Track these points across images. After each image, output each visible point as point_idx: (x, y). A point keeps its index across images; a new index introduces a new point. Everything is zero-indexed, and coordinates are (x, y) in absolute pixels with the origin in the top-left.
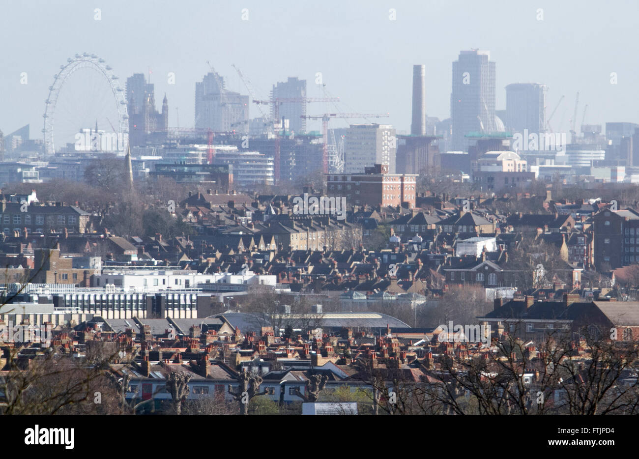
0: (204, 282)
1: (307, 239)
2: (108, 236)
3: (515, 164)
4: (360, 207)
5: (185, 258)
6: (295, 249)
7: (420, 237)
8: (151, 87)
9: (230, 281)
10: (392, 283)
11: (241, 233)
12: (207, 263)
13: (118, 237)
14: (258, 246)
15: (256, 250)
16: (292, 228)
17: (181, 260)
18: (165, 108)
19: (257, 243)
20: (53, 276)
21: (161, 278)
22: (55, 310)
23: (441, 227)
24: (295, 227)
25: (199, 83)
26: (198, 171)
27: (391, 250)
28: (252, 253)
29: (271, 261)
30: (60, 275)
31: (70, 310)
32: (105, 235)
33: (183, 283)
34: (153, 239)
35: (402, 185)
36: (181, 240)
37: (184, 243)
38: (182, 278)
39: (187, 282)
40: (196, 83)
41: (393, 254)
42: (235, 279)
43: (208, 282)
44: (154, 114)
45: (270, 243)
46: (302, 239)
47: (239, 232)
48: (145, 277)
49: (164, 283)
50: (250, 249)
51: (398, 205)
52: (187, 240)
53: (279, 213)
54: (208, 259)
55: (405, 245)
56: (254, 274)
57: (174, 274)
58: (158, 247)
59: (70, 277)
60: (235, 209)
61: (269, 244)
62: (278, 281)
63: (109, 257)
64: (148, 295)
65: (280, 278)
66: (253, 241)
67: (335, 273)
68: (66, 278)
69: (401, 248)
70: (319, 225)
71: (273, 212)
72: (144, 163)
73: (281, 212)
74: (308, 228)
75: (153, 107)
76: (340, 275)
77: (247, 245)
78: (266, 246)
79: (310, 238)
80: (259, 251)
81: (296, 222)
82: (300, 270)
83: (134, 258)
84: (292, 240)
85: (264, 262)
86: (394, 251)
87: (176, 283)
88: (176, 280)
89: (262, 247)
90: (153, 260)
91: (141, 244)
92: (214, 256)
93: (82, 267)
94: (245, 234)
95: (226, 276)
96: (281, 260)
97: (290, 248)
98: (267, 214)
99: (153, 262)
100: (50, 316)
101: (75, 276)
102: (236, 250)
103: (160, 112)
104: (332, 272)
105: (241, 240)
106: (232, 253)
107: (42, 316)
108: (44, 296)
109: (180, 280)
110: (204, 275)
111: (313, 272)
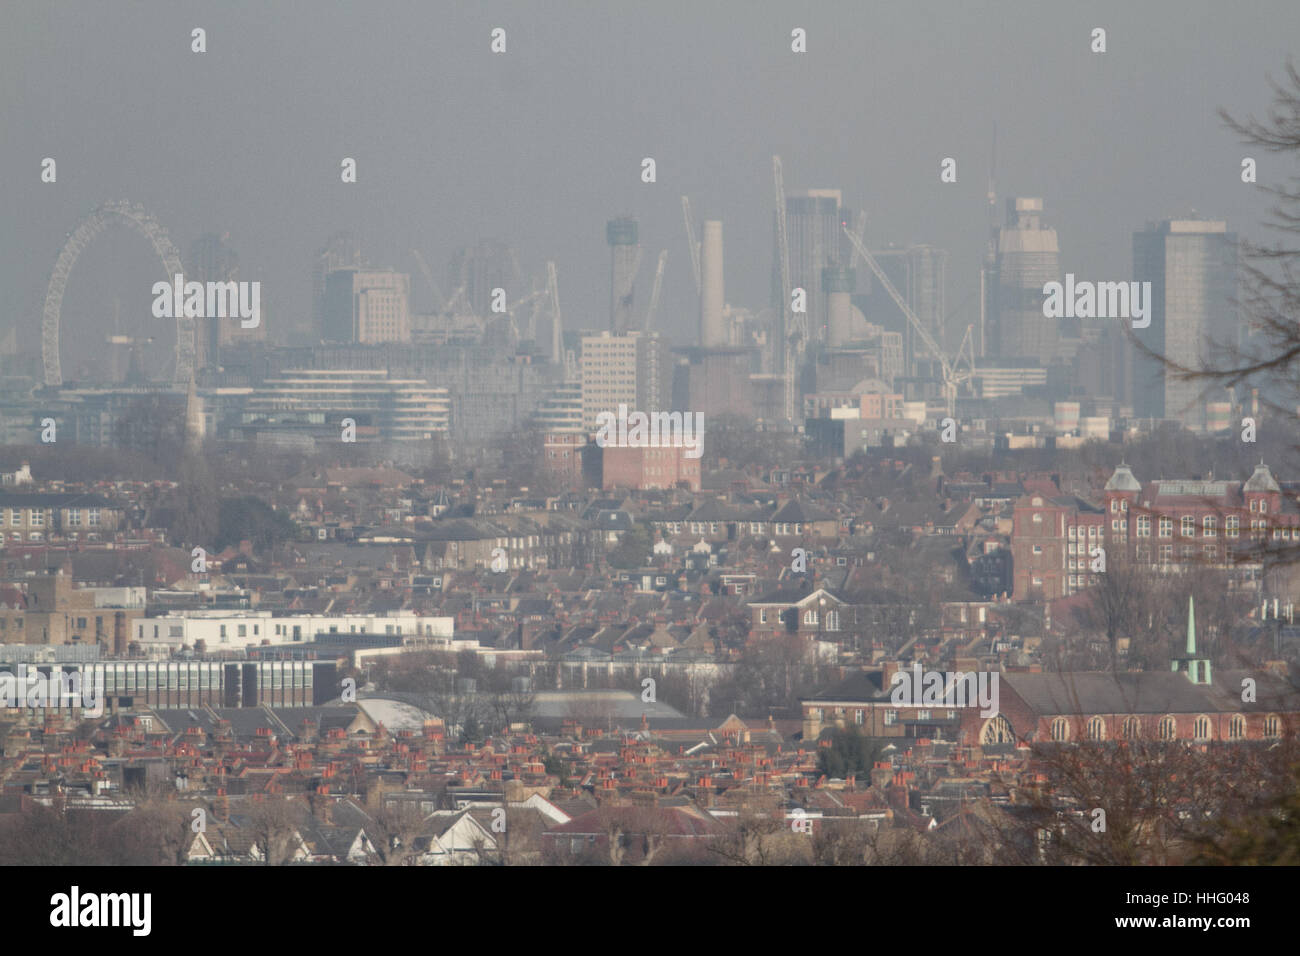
0: (327, 631)
3: (883, 401)
7: (706, 545)
9: (372, 629)
10: (658, 629)
12: (332, 594)
14: (422, 562)
15: (417, 571)
20: (63, 621)
21: (250, 624)
27: (654, 569)
28: (412, 576)
29: (444, 589)
30: (73, 620)
33: (290, 632)
38: (289, 623)
41: (659, 575)
42: (380, 626)
43: (333, 629)
48: (222, 622)
49: (256, 632)
50: (407, 569)
51: (670, 487)
54: (335, 586)
55: (681, 560)
56: (414, 616)
57: (275, 615)
59: (91, 623)
61: (440, 559)
63: (158, 584)
64: (227, 663)
66: (412, 554)
67: (557, 609)
68: (84, 625)
69: (674, 564)
76: (566, 613)
77: (402, 560)
78: (436, 562)
80: (423, 570)
82: (495, 605)
85: (431, 591)
86: (661, 569)
87: (278, 633)
88: (278, 627)
89: (429, 564)
90: (238, 588)
92: (343, 581)
93: (112, 605)
95: (365, 618)
96: (462, 587)
97: (478, 566)
99: (238, 595)
101: (99, 621)
102: (384, 570)
104: (550, 608)
105: (392, 552)
108: (46, 665)
109: (285, 627)
110: (327, 616)
111: (518, 609)
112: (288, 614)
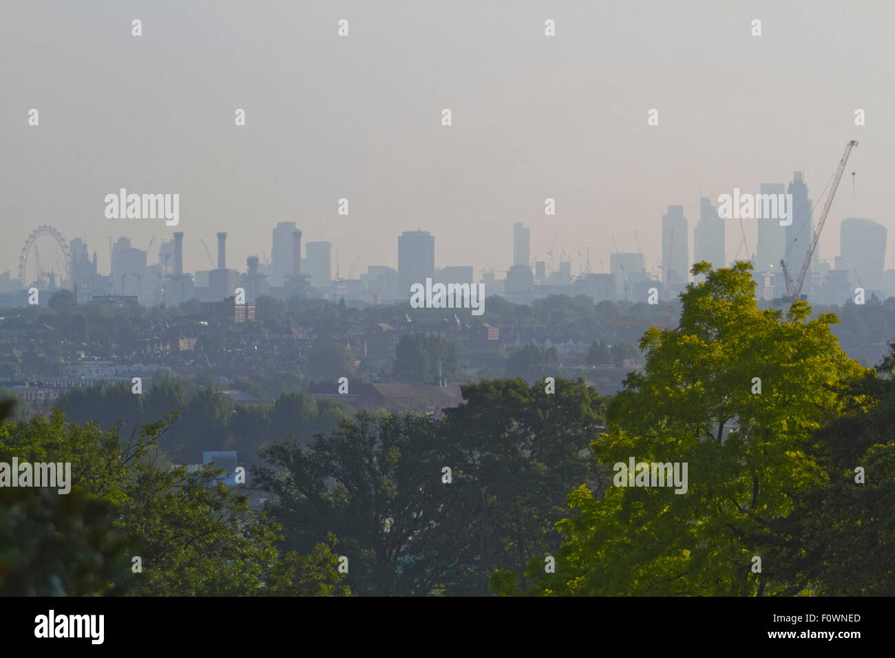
1: (189, 343)
4: (221, 323)
6: (182, 349)
8: (85, 246)
11: (148, 340)
12: (128, 359)
13: (72, 343)
14: (159, 348)
16: (179, 336)
18: (95, 259)
19: (159, 345)
21: (100, 369)
23: (271, 335)
24: (182, 336)
25: (115, 244)
26: (118, 300)
27: (241, 349)
28: (156, 352)
29: (167, 357)
31: (48, 390)
32: (65, 341)
34: (94, 344)
35: (247, 309)
36: (111, 344)
37: (113, 346)
38: (113, 369)
39: (117, 370)
41: (243, 352)
42: (146, 369)
44: (89, 263)
45: (166, 345)
46: (186, 343)
48: (91, 368)
52: (115, 344)
54: (128, 356)
55: (250, 346)
56: (157, 366)
58: (97, 349)
59: (45, 368)
62: (172, 370)
63: (67, 355)
65: (174, 367)
68: (42, 369)
69: (248, 348)
71: (168, 327)
73: (172, 327)
74: (189, 336)
75: (88, 258)
79: (191, 342)
80: (160, 350)
81: (182, 333)
82: (185, 362)
83: (83, 356)
84: (180, 344)
85: (163, 357)
86: (243, 350)
87: (110, 372)
88: (110, 370)
89: (161, 348)
90: (95, 357)
91: (87, 347)
94: (151, 340)
95: (141, 367)
96: (173, 356)
97: (179, 348)
98: (163, 328)
101: (48, 368)
104: (205, 363)
106: (143, 352)
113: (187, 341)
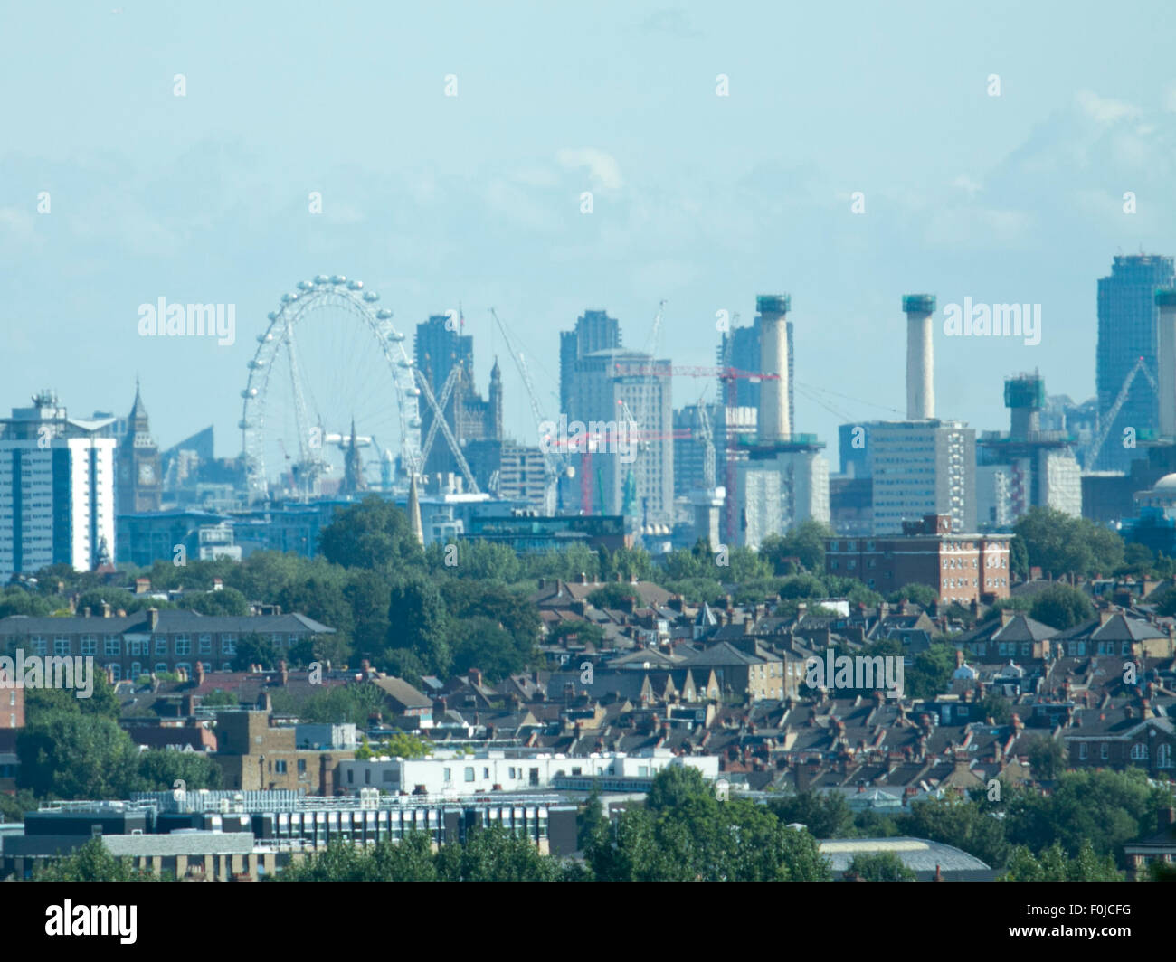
0: (568, 773)
1: (784, 675)
2: (371, 676)
4: (894, 606)
5: (530, 721)
6: (758, 697)
7: (1018, 668)
8: (465, 344)
9: (622, 770)
10: (959, 767)
11: (647, 665)
12: (577, 731)
13: (392, 678)
14: (681, 693)
15: (678, 701)
16: (752, 652)
17: (522, 725)
18: (495, 390)
19: (680, 685)
20: (259, 765)
21: (479, 766)
22: (256, 844)
23: (1060, 647)
24: (759, 651)
25: (568, 333)
26: (559, 530)
27: (957, 697)
28: (670, 708)
29: (708, 724)
30: (270, 764)
31: (289, 844)
32: (365, 675)
33: (526, 775)
34: (465, 680)
35: (981, 557)
36: (522, 682)
37: (528, 689)
38: (525, 765)
39: (534, 773)
40: (562, 334)
41: (960, 705)
42: (633, 767)
43: (577, 771)
44: (474, 403)
45: (706, 683)
46: (774, 676)
47: (643, 662)
48: (447, 764)
49: (487, 776)
50: (666, 698)
51: (973, 601)
52: (534, 680)
53: (725, 623)
54: (579, 721)
55: (986, 686)
56: (672, 755)
57: (508, 756)
58: (474, 698)
59: (292, 767)
60: (635, 615)
61: (703, 689)
62: (722, 767)
63: (373, 721)
64: (447, 811)
65: (727, 760)
66: (670, 683)
67: (841, 746)
68: (284, 769)
69: (978, 691)
70: (808, 647)
71: (713, 621)
72: (451, 510)
73: (730, 620)
74: (785, 652)
75: (471, 387)
76: (851, 751)
77: (659, 688)
78: (698, 691)
79: (790, 674)
80: (684, 701)
81: (762, 642)
82: (769, 742)
83: (427, 723)
84: (751, 678)
85: (695, 725)
86: (963, 697)
87: (513, 777)
88: (513, 770)
89: (690, 694)
90: (465, 725)
91: (440, 692)
92: (591, 715)
93: (316, 745)
94: (655, 666)
95: (615, 758)
96: (729, 721)
97: (749, 696)
98: (699, 623)
99: (466, 731)
100: (246, 859)
101: (302, 765)
102: (637, 702)
103: (486, 398)
104: (835, 744)
105: (647, 680)
106: (628, 707)
107: (229, 858)
108: (233, 816)
109: (520, 770)
110: (569, 756)
111: (795, 745)
112: (526, 755)
113: (778, 667)
